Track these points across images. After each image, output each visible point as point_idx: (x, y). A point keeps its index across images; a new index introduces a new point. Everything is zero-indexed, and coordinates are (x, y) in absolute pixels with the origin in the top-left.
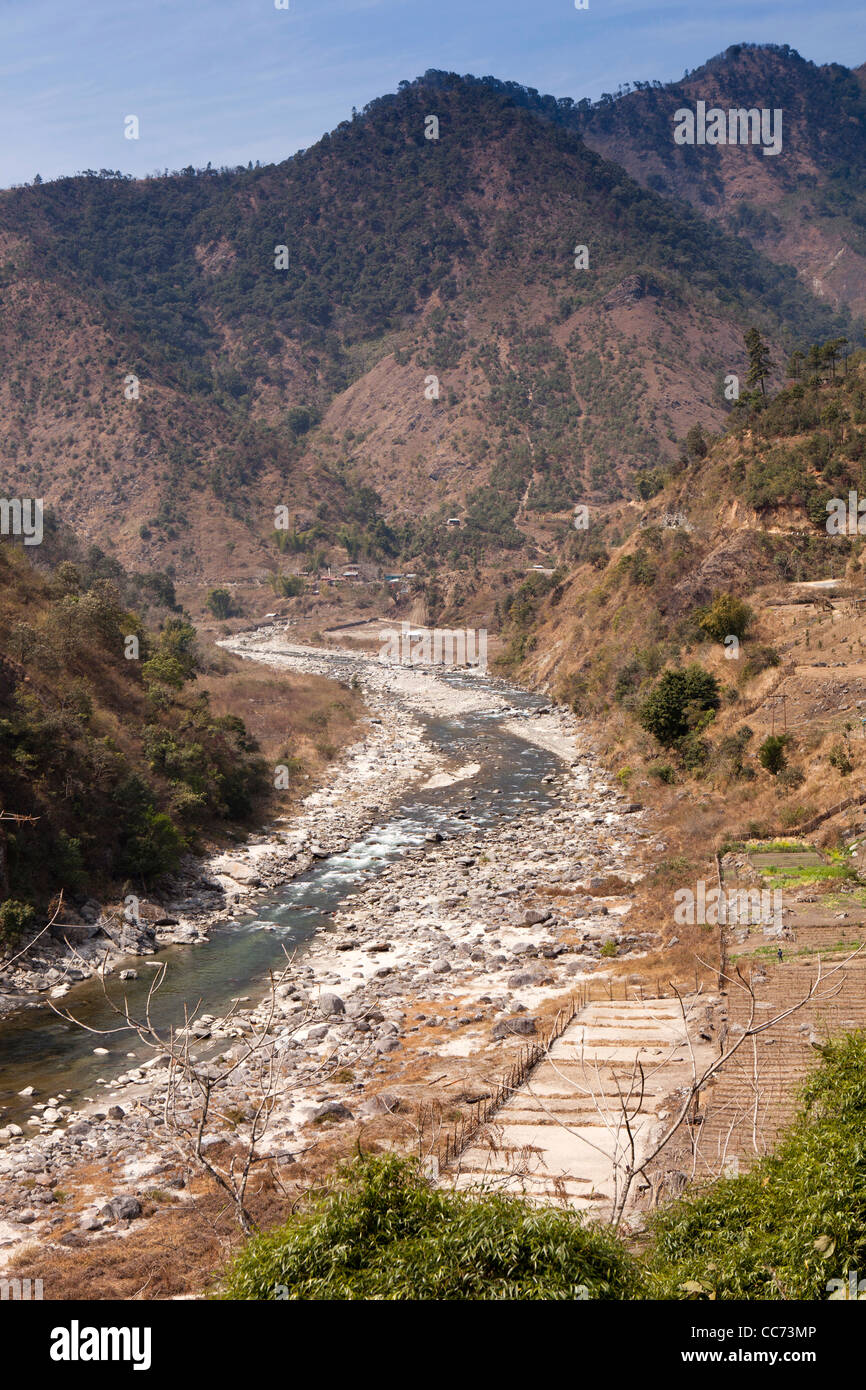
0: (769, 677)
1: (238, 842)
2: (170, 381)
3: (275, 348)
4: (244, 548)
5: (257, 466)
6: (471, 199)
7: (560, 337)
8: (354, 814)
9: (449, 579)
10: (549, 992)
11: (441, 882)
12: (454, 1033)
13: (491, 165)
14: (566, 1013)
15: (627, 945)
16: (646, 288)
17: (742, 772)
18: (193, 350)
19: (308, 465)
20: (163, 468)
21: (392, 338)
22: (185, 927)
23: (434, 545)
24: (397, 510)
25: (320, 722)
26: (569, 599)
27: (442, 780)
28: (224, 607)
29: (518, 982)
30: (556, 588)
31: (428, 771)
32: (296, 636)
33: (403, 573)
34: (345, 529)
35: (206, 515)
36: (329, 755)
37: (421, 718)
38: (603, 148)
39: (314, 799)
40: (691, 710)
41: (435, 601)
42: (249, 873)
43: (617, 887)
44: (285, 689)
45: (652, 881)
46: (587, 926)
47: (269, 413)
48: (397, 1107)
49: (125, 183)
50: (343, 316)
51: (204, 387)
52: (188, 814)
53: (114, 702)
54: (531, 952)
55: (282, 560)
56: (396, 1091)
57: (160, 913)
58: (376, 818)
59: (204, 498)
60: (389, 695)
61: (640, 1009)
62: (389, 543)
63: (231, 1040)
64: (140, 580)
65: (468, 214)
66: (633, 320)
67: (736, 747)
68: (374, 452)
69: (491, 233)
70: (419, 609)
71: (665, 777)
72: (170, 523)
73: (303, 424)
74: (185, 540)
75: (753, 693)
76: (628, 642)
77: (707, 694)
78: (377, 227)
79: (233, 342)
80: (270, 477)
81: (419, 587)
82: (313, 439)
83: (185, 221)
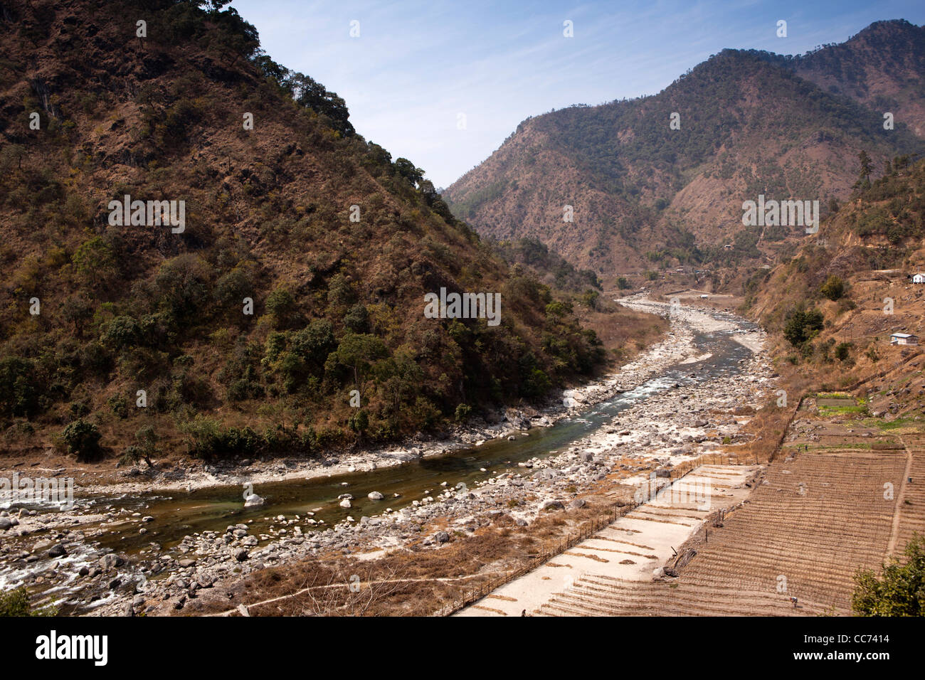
0: (847, 315)
1: (584, 384)
2: (604, 189)
3: (651, 173)
4: (633, 260)
5: (640, 224)
6: (740, 104)
7: (781, 162)
8: (643, 374)
9: (723, 272)
10: (688, 458)
11: (668, 406)
12: (633, 474)
13: (749, 88)
14: (687, 469)
15: (737, 439)
16: (823, 138)
17: (828, 360)
18: (614, 176)
19: (662, 223)
20: (599, 226)
21: (703, 167)
22: (544, 419)
23: (718, 257)
24: (702, 242)
25: (642, 334)
26: (773, 280)
27: (692, 360)
28: (624, 285)
29: (675, 453)
30: (767, 275)
31: (686, 356)
32: (652, 297)
33: (703, 269)
34: (679, 250)
35: (617, 246)
36: (641, 348)
37: (695, 333)
38: (806, 76)
39: (628, 367)
40: (807, 330)
41: (716, 281)
42: (582, 397)
43: (748, 411)
44: (635, 320)
45: (765, 410)
46: (724, 429)
47: (648, 201)
48: (585, 506)
49: (588, 109)
50: (682, 159)
51: (618, 191)
52: (558, 371)
53: (531, 321)
54: (690, 439)
55: (649, 264)
56: (588, 499)
57: (535, 413)
58: (653, 376)
59: (617, 238)
60: (685, 322)
61: (726, 469)
62: (698, 256)
63: (541, 469)
64: (582, 273)
65: (739, 110)
66: (817, 153)
67: (825, 348)
68: (693, 216)
69: (749, 118)
70: (708, 285)
71: (793, 362)
72: (602, 249)
73: (662, 206)
74: (608, 257)
75: (838, 323)
76: (792, 300)
77: (817, 322)
78: (696, 119)
79: (632, 172)
80: (645, 229)
81: (709, 276)
82: (666, 212)
83: (613, 122)
